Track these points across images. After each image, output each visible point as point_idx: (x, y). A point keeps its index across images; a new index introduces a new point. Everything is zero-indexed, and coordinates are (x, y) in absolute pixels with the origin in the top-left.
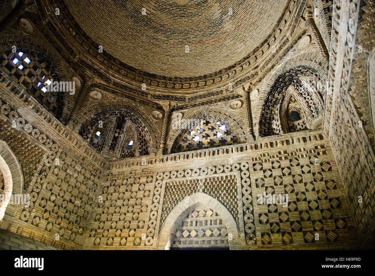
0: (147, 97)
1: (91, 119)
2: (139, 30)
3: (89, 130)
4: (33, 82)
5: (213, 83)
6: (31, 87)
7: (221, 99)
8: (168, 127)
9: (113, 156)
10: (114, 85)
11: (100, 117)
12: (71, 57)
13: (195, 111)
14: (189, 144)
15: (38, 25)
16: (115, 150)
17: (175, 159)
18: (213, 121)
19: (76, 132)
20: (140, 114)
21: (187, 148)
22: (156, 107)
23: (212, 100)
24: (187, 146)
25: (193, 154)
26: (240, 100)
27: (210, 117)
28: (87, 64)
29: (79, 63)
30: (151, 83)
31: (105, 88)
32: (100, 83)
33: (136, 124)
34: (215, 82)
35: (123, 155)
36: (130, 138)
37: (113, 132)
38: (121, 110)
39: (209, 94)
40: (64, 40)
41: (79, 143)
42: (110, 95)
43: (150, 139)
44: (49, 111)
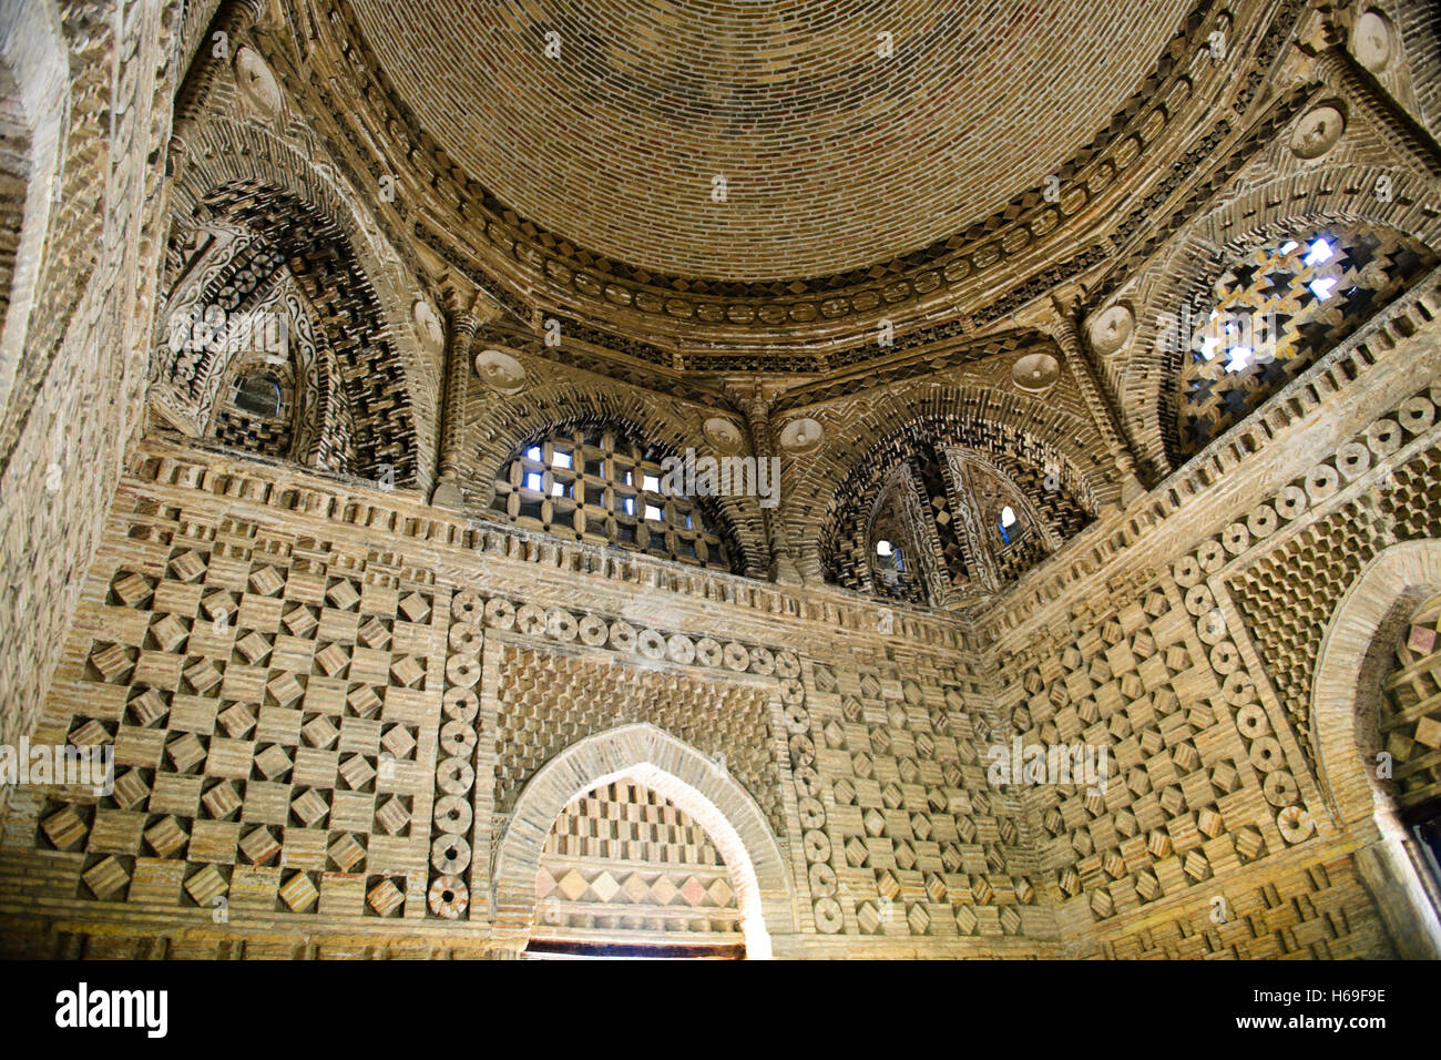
0: (961, 332)
1: (835, 514)
2: (796, 140)
3: (848, 553)
4: (612, 509)
5: (1167, 121)
6: (615, 530)
7: (1238, 154)
8: (1102, 385)
9: (978, 594)
10: (833, 368)
11: (855, 494)
12: (662, 369)
13: (1166, 267)
14: (1223, 394)
15: (525, 343)
16: (970, 568)
17: (1205, 481)
18: (1262, 256)
19: (816, 584)
20: (974, 402)
21: (1222, 414)
22: (1012, 344)
23: (1204, 181)
24: (1222, 408)
25: (1263, 422)
26: (1325, 103)
27: (1241, 245)
28: (718, 359)
29: (693, 373)
30: (943, 279)
31: (812, 394)
32: (789, 391)
33: (985, 444)
34: (1171, 111)
35: (1006, 573)
36: (996, 503)
37: (925, 514)
38: (907, 430)
39: (1177, 169)
40: (613, 337)
41: (845, 613)
42: (842, 406)
43: (1066, 465)
44: (703, 565)
